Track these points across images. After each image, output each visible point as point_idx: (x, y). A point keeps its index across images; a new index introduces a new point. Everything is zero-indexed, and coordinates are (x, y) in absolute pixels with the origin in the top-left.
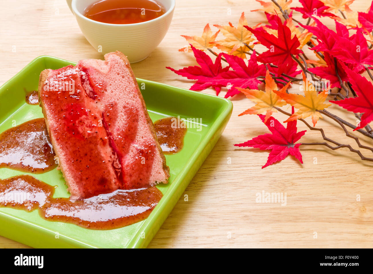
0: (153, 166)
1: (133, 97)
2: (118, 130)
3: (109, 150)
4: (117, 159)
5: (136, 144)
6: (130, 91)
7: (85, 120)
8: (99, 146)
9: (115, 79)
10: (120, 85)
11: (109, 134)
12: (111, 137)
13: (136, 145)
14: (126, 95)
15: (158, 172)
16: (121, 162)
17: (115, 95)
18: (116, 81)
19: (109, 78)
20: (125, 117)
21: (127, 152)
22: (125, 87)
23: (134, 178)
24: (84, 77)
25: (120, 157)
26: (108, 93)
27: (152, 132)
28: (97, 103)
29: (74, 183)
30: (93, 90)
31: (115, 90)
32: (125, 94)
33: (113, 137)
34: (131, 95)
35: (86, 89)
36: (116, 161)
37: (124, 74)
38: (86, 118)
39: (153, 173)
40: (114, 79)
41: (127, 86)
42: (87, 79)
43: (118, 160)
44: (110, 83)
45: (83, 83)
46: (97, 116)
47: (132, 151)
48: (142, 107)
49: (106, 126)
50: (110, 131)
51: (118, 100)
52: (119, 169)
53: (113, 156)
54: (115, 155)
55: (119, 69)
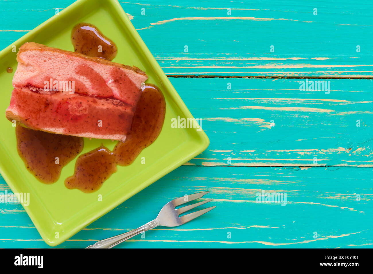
0: (131, 79)
1: (72, 61)
2: (93, 88)
3: (103, 102)
4: (112, 100)
5: (109, 81)
6: (66, 61)
8: (97, 107)
9: (49, 66)
10: (56, 66)
11: (92, 96)
12: (95, 95)
14: (67, 66)
16: (117, 99)
17: (63, 74)
18: (51, 67)
19: (46, 71)
20: (85, 78)
21: (111, 90)
22: (60, 63)
23: (131, 97)
24: (34, 90)
25: (112, 97)
27: (107, 64)
31: (59, 72)
32: (66, 66)
36: (113, 101)
37: (48, 57)
38: (71, 105)
39: (135, 82)
40: (49, 67)
41: (60, 61)
42: (37, 89)
43: (113, 100)
44: (50, 72)
45: (39, 93)
46: (73, 97)
47: (112, 86)
48: (84, 60)
49: (85, 94)
50: (91, 94)
51: (69, 75)
52: (120, 102)
53: (109, 102)
54: (109, 100)
55: (41, 58)
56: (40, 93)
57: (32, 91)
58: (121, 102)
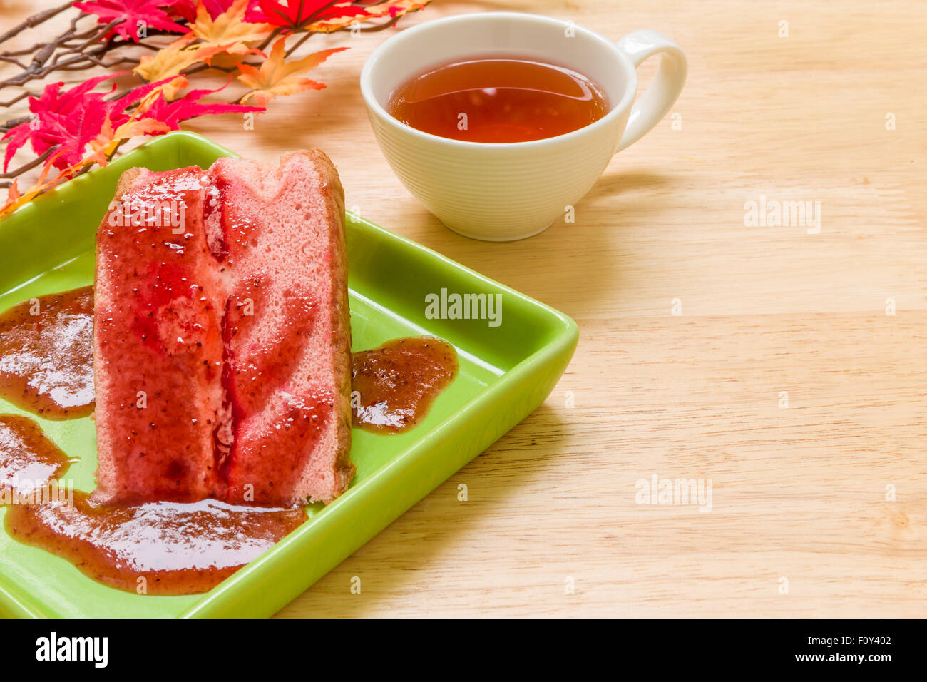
0: (313, 457)
1: (315, 271)
2: (254, 348)
3: (217, 393)
4: (230, 420)
5: (286, 392)
6: (313, 255)
7: (182, 309)
8: (194, 380)
9: (287, 219)
10: (294, 236)
11: (229, 355)
12: (232, 362)
13: (286, 395)
14: (300, 263)
15: (320, 473)
16: (236, 431)
17: (274, 259)
18: (286, 225)
19: (272, 215)
20: (280, 319)
21: (259, 407)
22: (304, 242)
24: (213, 202)
25: (239, 418)
26: (258, 250)
27: (336, 369)
28: (223, 270)
29: (110, 460)
30: (225, 237)
31: (278, 246)
32: (299, 260)
33: (234, 364)
34: (313, 266)
35: (210, 232)
36: (225, 426)
37: (310, 211)
38: (186, 303)
40: (284, 219)
41: (309, 243)
42: (219, 207)
43: (230, 424)
44: (271, 226)
45: (206, 215)
46: (213, 305)
47: (273, 408)
48: (329, 301)
49: (228, 334)
50: (232, 348)
51: (277, 272)
52: (227, 446)
53: (221, 412)
54: (226, 409)
55: (303, 195)
56: (205, 218)
57: (210, 197)
58: (229, 450)
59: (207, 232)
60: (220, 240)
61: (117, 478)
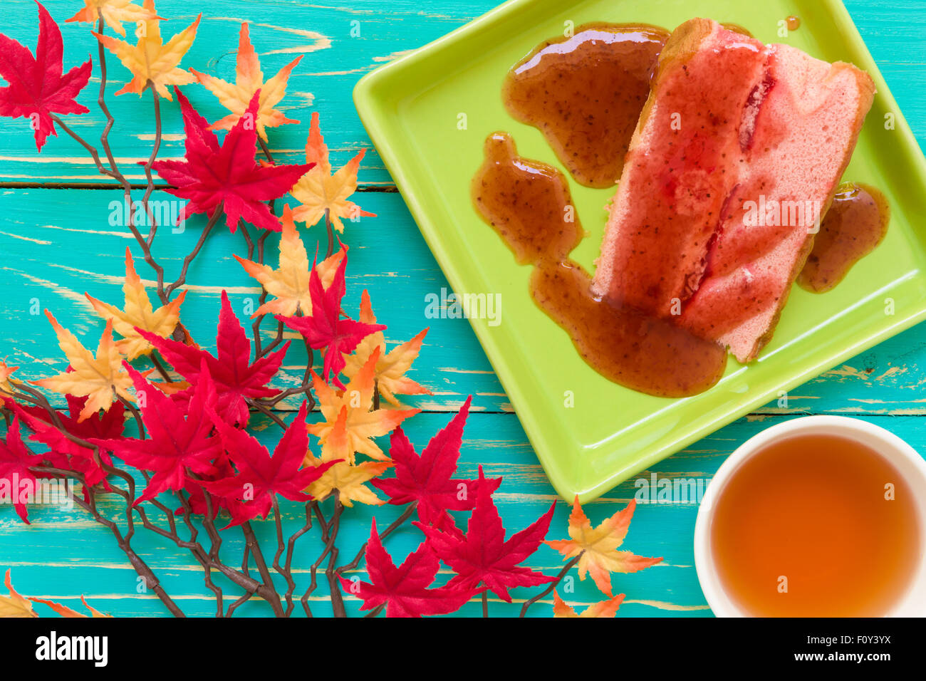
0: (746, 324)
1: (814, 191)
2: (739, 232)
3: (701, 251)
4: (701, 273)
5: (750, 271)
6: (818, 177)
7: (700, 179)
9: (811, 137)
10: (810, 154)
11: (720, 229)
12: (720, 236)
13: (748, 274)
14: (804, 180)
15: (745, 339)
16: (701, 284)
17: (785, 168)
18: (808, 141)
19: (800, 127)
21: (726, 274)
22: (815, 163)
23: (702, 320)
24: (756, 95)
25: (708, 275)
26: (775, 154)
27: (793, 271)
28: (741, 161)
29: (610, 267)
30: (754, 133)
31: (793, 157)
32: (805, 177)
33: (720, 238)
34: (813, 186)
35: (745, 121)
36: (696, 276)
37: (834, 136)
38: (704, 176)
39: (737, 332)
40: (808, 135)
41: (820, 164)
42: (759, 103)
43: (700, 277)
44: (795, 138)
45: (748, 104)
46: (724, 185)
47: (735, 277)
49: (726, 211)
50: (724, 226)
51: (782, 179)
52: (692, 291)
53: (698, 265)
54: (702, 265)
55: (834, 119)
56: (746, 106)
57: (756, 89)
58: (692, 293)
59: (743, 121)
60: (749, 133)
61: (612, 283)
